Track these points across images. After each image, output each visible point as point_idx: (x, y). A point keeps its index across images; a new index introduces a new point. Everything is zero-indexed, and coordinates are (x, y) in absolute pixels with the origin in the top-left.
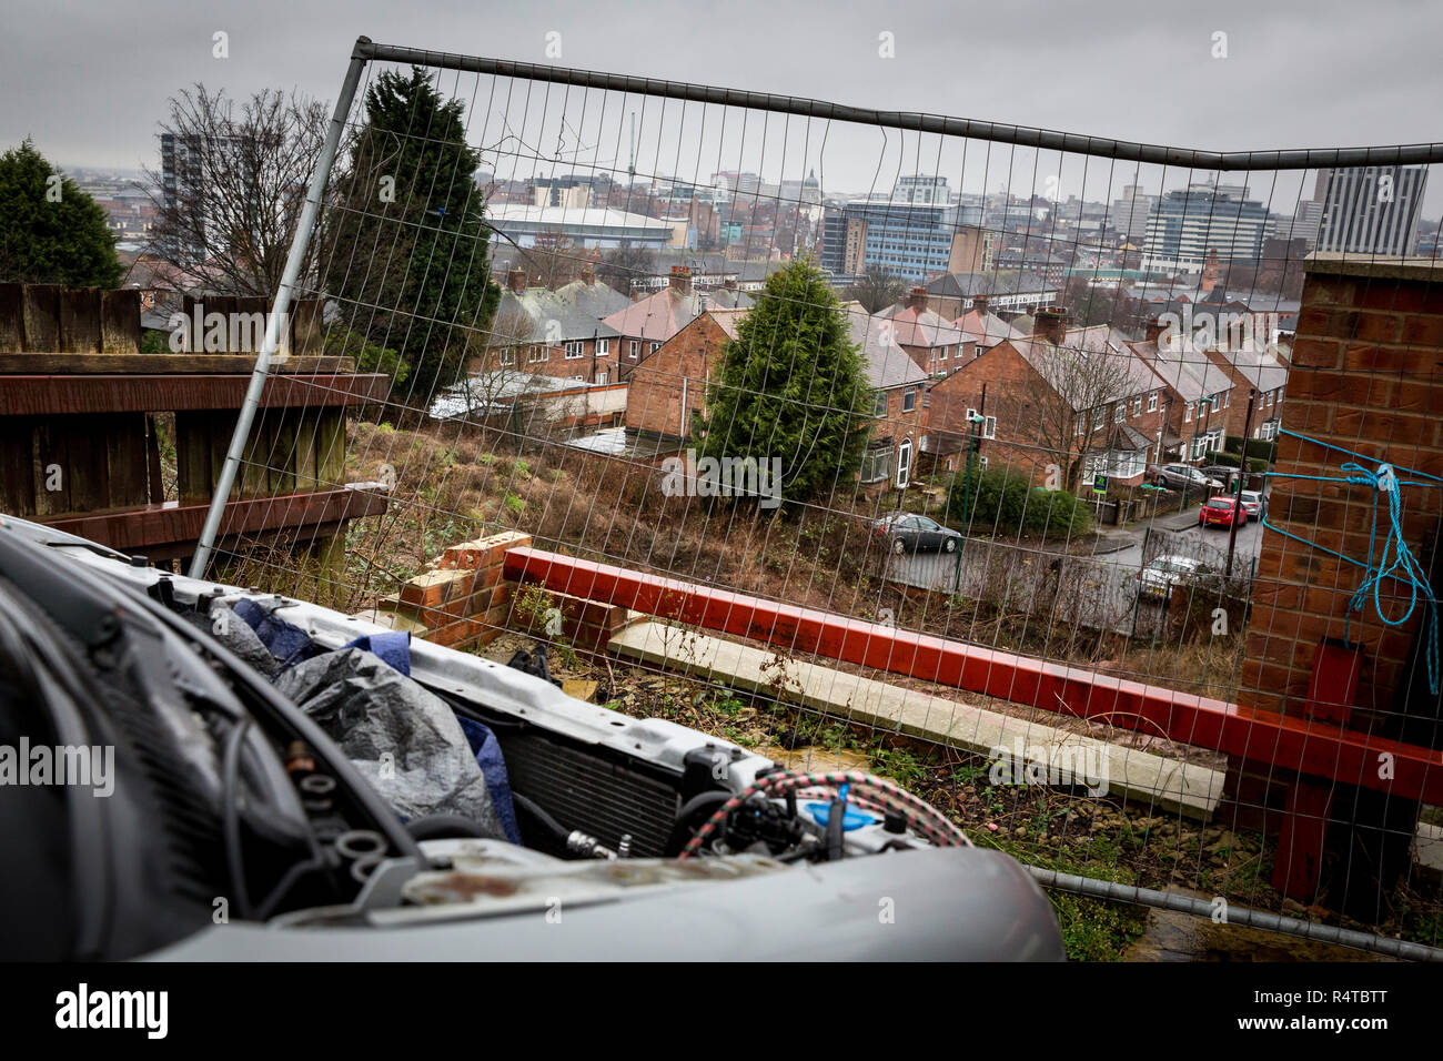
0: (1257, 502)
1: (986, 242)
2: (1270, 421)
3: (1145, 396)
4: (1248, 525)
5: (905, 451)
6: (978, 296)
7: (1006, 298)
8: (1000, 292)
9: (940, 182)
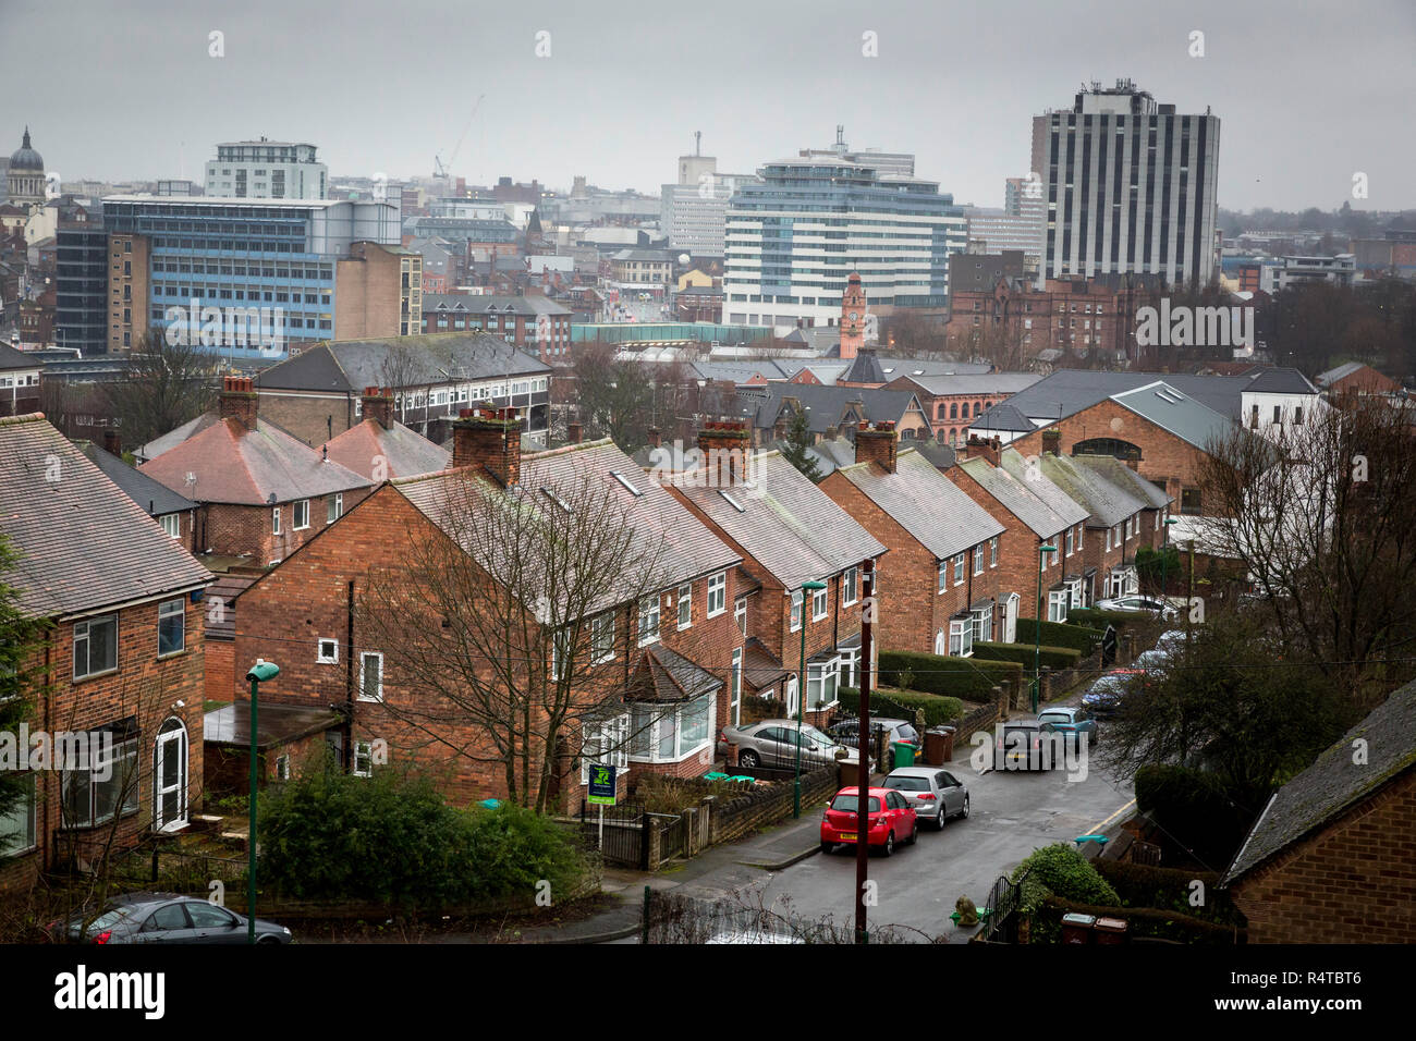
0: (934, 789)
1: (406, 275)
2: (962, 616)
3: (698, 583)
4: (920, 840)
5: (171, 747)
6: (369, 390)
7: (443, 390)
8: (427, 381)
9: (303, 156)
